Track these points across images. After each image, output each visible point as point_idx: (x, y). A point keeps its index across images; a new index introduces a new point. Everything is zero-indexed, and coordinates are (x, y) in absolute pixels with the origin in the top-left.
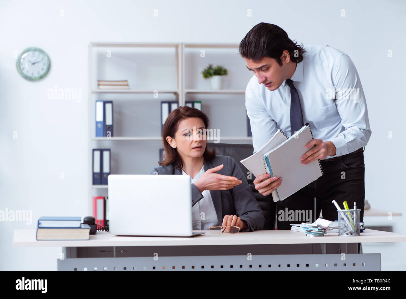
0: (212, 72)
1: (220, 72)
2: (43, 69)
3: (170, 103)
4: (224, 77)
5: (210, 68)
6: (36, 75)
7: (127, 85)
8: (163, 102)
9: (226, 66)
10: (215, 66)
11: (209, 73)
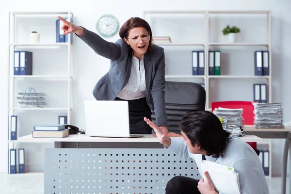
0: (228, 30)
1: (234, 30)
2: (114, 29)
3: (198, 52)
4: (237, 34)
5: (228, 27)
6: (109, 33)
7: (170, 40)
8: (193, 52)
9: (238, 26)
10: (231, 27)
11: (227, 31)
